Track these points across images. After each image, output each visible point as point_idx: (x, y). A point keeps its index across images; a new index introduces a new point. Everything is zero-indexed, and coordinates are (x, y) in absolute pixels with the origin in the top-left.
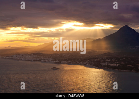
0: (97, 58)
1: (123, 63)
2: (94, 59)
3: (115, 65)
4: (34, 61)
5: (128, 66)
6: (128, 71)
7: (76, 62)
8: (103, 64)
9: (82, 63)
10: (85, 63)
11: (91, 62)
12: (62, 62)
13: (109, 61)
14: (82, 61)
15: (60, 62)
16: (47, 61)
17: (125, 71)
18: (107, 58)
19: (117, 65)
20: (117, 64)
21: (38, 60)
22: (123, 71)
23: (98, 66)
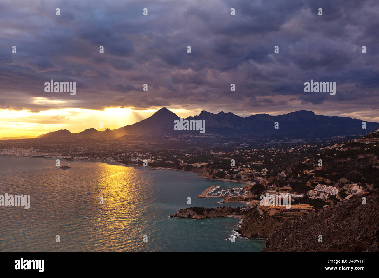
0: (125, 152)
1: (160, 158)
2: (120, 153)
3: (149, 161)
4: (34, 157)
5: (167, 161)
6: (167, 169)
7: (96, 158)
8: (133, 160)
9: (104, 159)
10: (108, 159)
11: (117, 157)
12: (75, 158)
13: (141, 155)
14: (103, 156)
15: (73, 158)
16: (53, 157)
17: (162, 169)
18: (138, 152)
19: (153, 161)
20: (152, 159)
21: (40, 155)
22: (160, 168)
23: (126, 162)
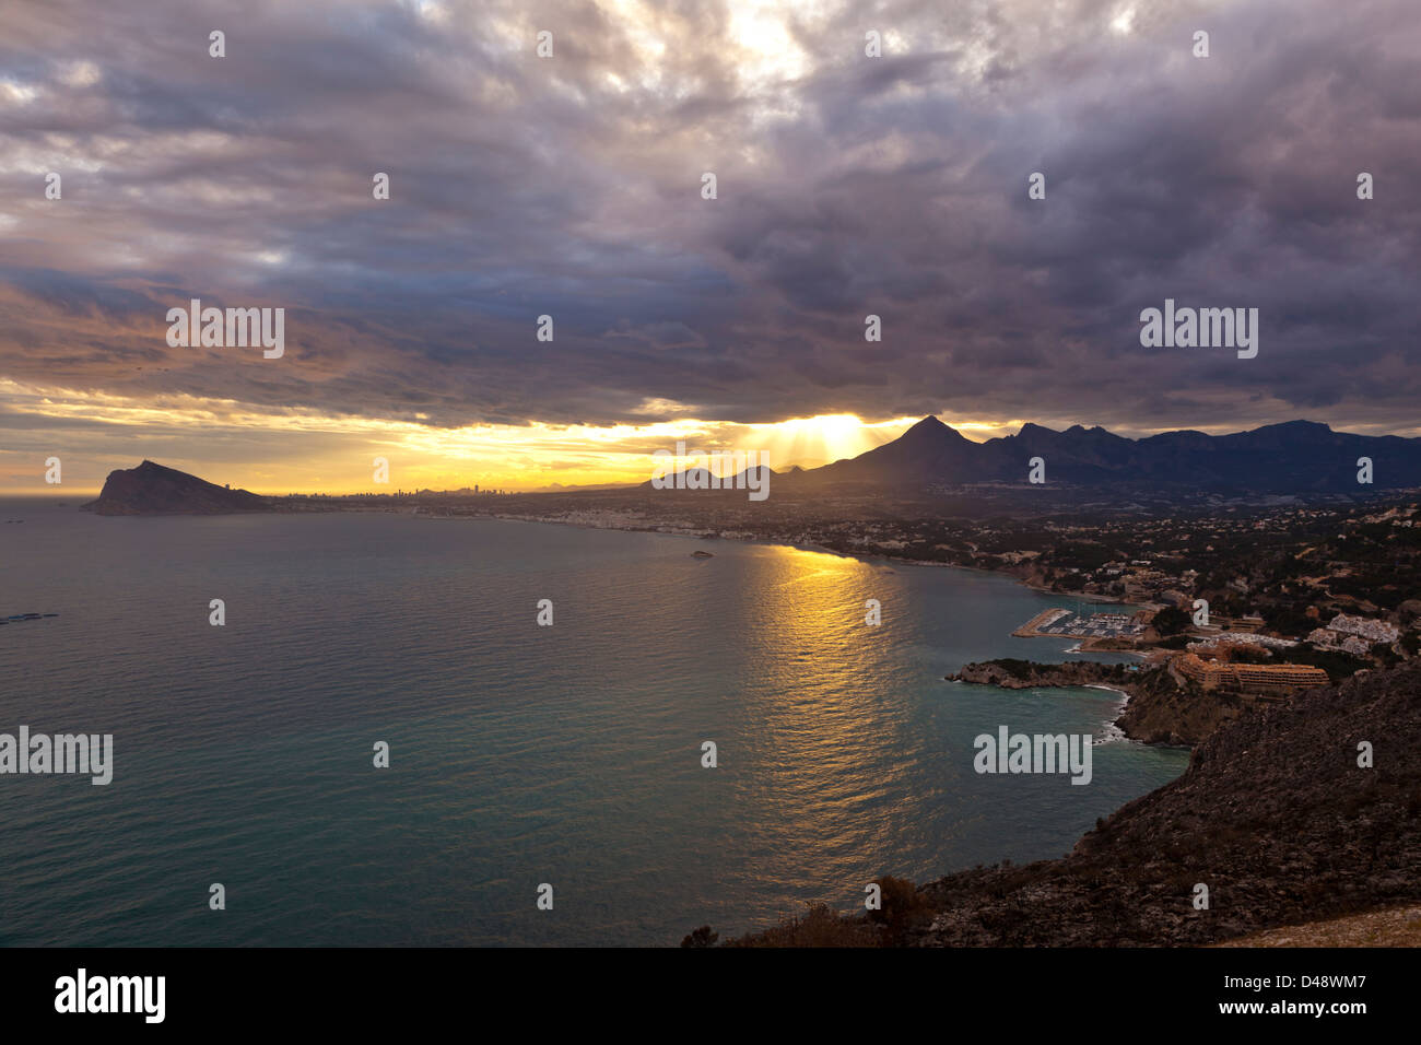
0: (838, 523)
1: (919, 539)
2: (826, 524)
3: (894, 544)
4: (634, 529)
5: (938, 547)
6: (936, 564)
7: (770, 536)
8: (857, 542)
9: (789, 538)
10: (798, 539)
11: (818, 534)
12: (723, 535)
13: (875, 531)
14: (787, 531)
15: (718, 535)
16: (674, 530)
17: (925, 563)
18: (869, 523)
19: (903, 544)
20: (901, 541)
21: (647, 526)
22: (921, 563)
23: (839, 547)
